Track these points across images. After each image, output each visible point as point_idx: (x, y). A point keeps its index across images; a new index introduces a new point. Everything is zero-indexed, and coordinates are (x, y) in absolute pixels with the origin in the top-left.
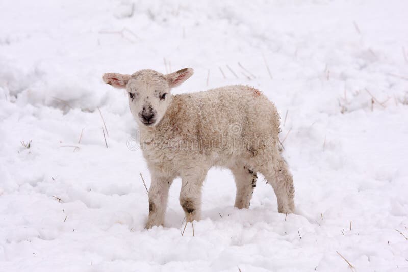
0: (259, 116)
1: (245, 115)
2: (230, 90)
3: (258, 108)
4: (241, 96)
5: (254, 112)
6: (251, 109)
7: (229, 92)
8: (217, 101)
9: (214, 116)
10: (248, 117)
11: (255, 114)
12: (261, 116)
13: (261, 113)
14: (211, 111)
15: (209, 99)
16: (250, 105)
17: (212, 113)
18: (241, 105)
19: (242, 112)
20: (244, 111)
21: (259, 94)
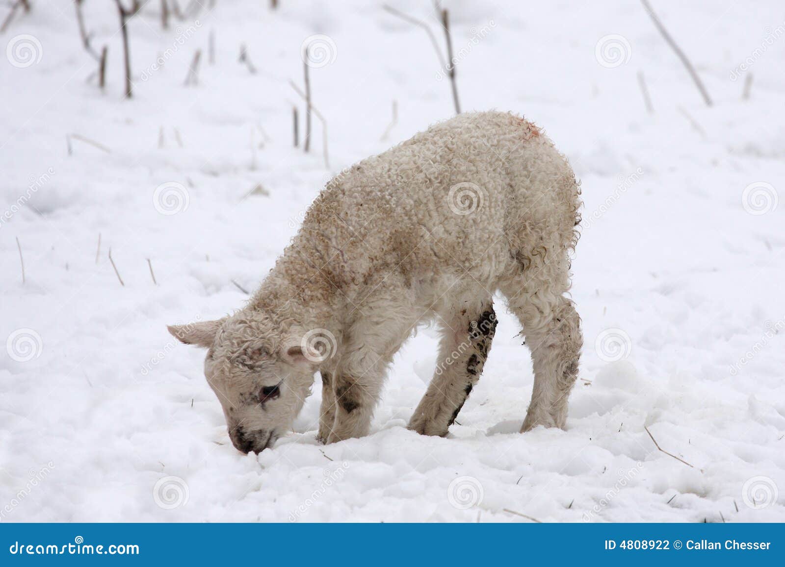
0: (537, 183)
1: (508, 181)
2: (468, 130)
3: (533, 166)
4: (495, 142)
5: (525, 172)
6: (517, 167)
7: (466, 136)
8: (436, 168)
9: (431, 206)
10: (513, 183)
11: (527, 176)
12: (541, 181)
13: (539, 177)
14: (421, 198)
15: (418, 167)
16: (515, 158)
17: (425, 201)
18: (497, 160)
19: (500, 174)
20: (504, 173)
21: (536, 134)
